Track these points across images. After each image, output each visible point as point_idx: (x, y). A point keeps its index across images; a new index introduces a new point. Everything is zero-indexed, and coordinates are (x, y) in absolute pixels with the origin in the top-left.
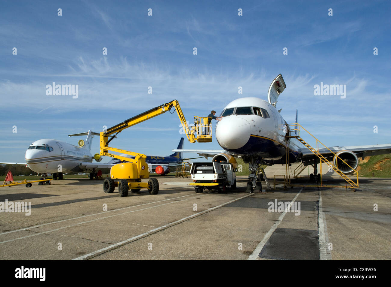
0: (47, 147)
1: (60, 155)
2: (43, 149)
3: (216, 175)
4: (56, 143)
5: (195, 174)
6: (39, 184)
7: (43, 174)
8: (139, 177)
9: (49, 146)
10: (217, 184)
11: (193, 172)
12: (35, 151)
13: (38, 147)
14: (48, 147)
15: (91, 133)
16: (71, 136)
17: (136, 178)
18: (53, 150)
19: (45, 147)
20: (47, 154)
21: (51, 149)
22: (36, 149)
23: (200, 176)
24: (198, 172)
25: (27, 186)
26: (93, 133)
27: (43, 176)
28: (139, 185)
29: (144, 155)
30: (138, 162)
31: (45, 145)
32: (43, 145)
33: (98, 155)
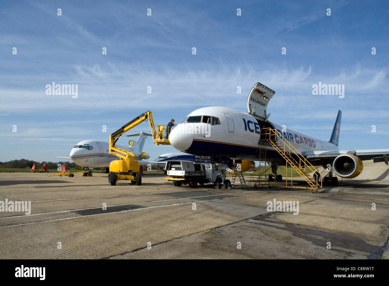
0: (87, 146)
1: (99, 152)
2: (84, 148)
3: (184, 172)
4: (97, 143)
5: (170, 171)
6: (83, 176)
7: (86, 168)
8: (128, 171)
9: (89, 145)
10: (184, 179)
11: (169, 169)
12: (78, 149)
13: (80, 147)
14: (89, 147)
15: (143, 134)
16: (128, 136)
17: (125, 171)
18: (92, 149)
19: (85, 146)
20: (87, 152)
21: (90, 148)
22: (79, 147)
23: (173, 172)
24: (172, 169)
25: (70, 176)
26: (145, 134)
27: (86, 169)
28: (126, 177)
29: (133, 154)
30: (127, 160)
31: (86, 144)
32: (85, 144)
33: (144, 154)
